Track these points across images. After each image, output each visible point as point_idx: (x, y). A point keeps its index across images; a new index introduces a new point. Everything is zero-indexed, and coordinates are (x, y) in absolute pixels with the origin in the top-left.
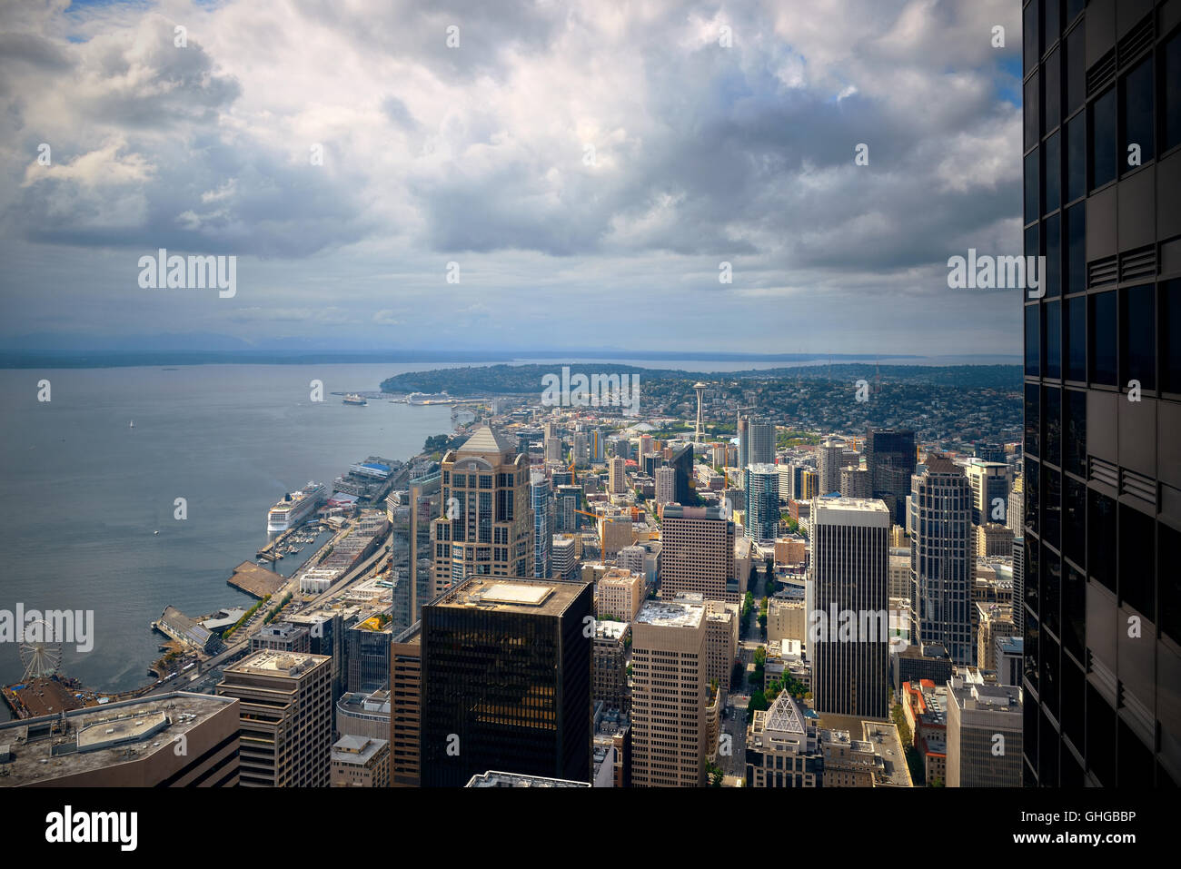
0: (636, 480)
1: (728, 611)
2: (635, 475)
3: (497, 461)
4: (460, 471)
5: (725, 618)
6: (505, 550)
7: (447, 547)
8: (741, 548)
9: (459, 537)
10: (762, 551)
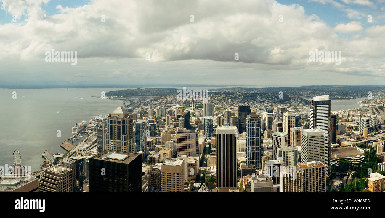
0: (174, 122)
1: (195, 159)
2: (174, 120)
3: (122, 117)
4: (112, 119)
5: (194, 161)
6: (125, 143)
7: (109, 141)
8: (201, 141)
9: (112, 138)
10: (209, 141)
